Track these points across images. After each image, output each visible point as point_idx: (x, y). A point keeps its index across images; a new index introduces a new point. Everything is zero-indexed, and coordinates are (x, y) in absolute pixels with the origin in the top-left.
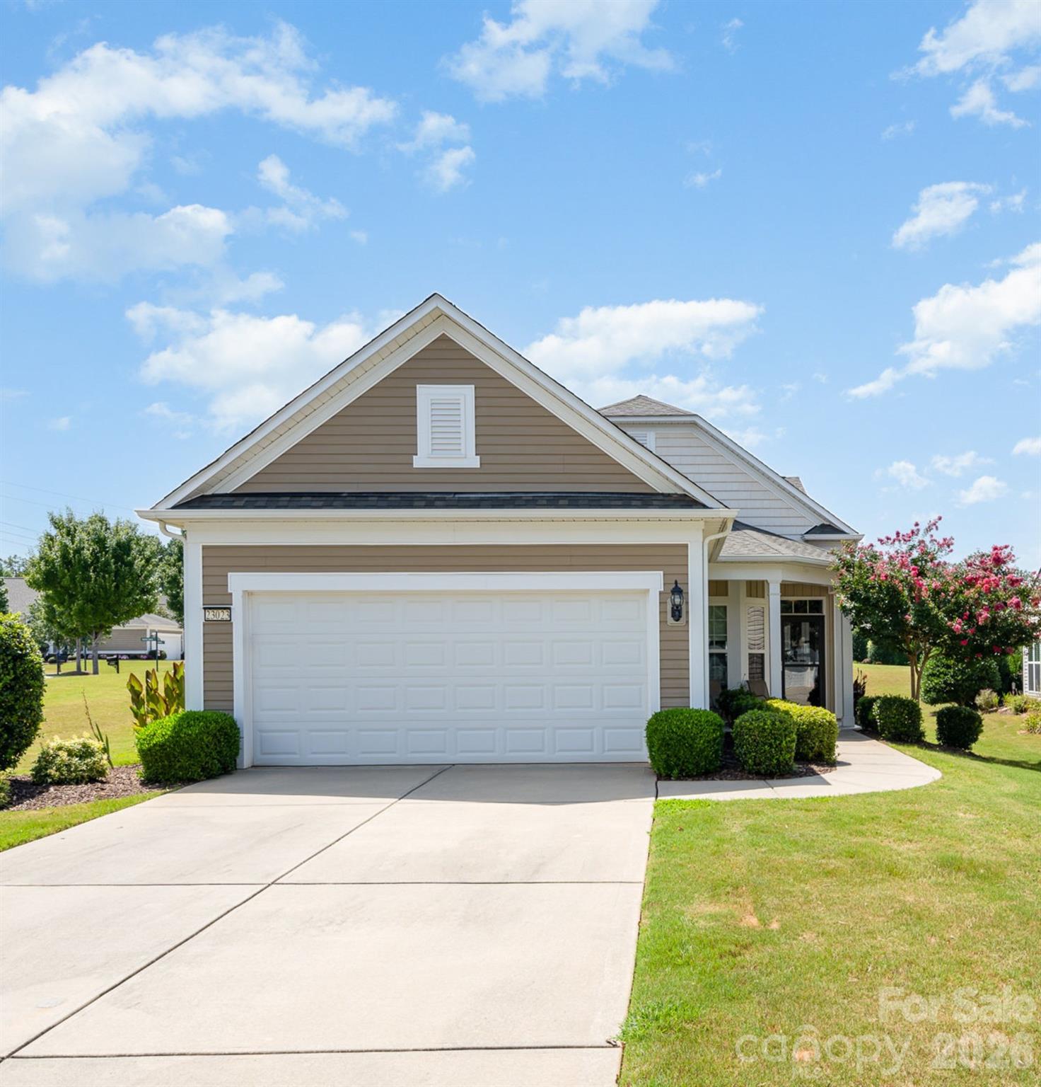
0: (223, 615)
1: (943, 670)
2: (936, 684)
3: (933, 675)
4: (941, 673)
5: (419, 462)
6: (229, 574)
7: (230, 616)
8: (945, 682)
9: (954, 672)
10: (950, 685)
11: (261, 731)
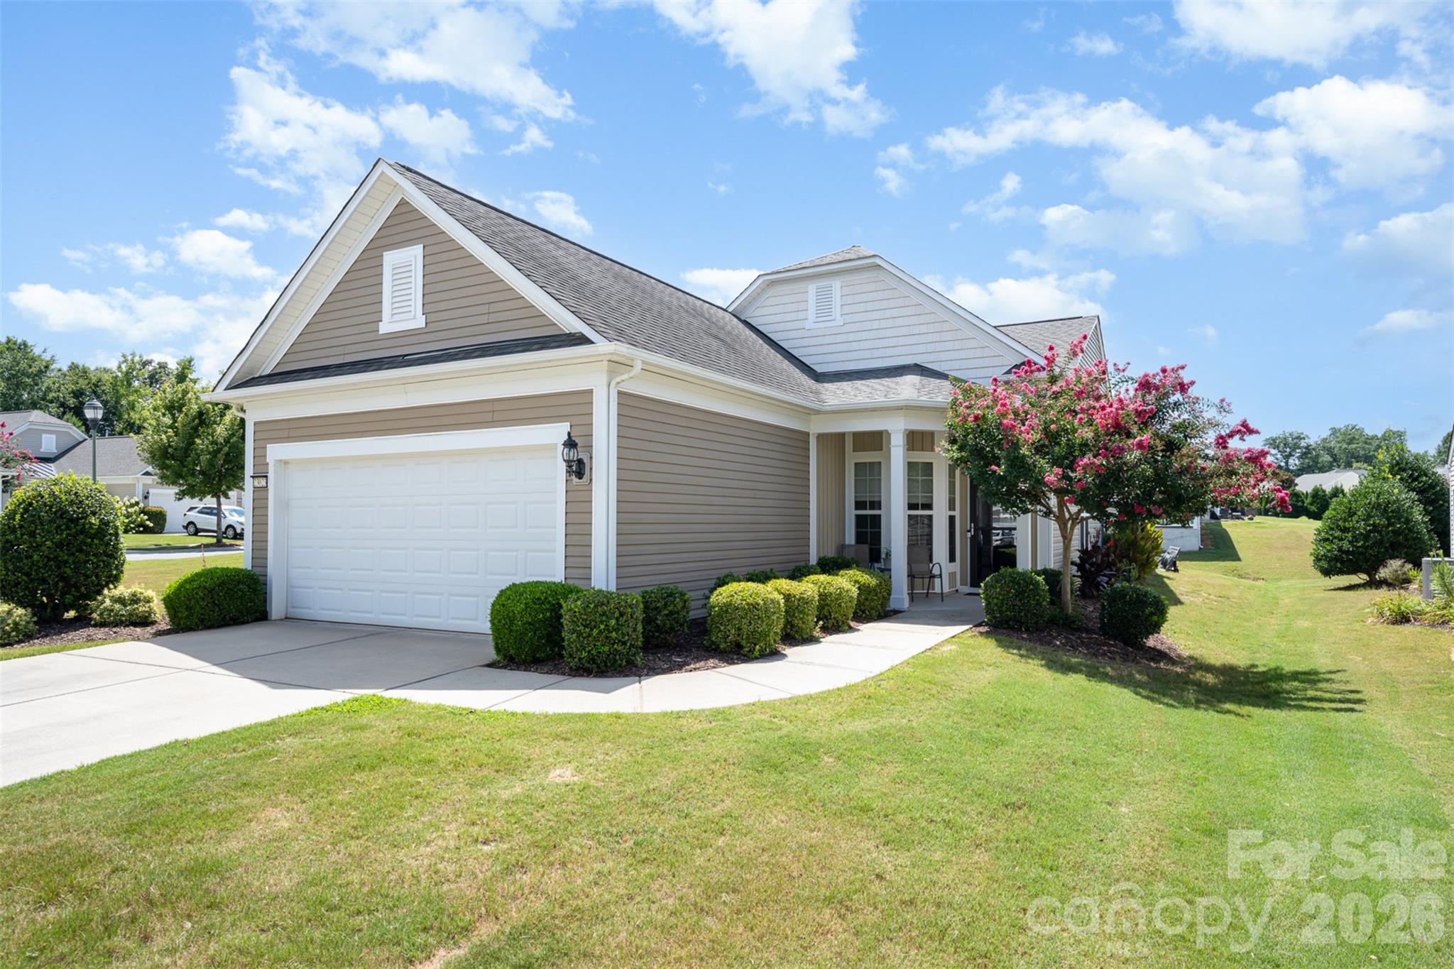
0: (263, 482)
1: (1338, 534)
2: (1328, 551)
3: (1326, 540)
4: (1335, 538)
5: (384, 328)
6: (268, 446)
7: (267, 483)
8: (1340, 550)
9: (1353, 537)
10: (1347, 552)
11: (292, 587)
